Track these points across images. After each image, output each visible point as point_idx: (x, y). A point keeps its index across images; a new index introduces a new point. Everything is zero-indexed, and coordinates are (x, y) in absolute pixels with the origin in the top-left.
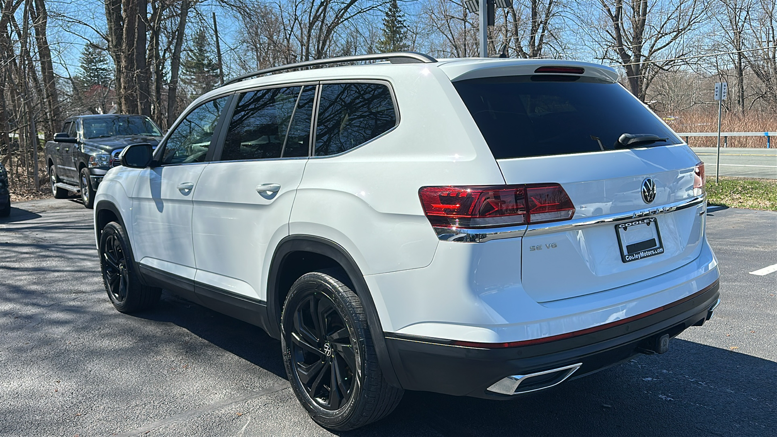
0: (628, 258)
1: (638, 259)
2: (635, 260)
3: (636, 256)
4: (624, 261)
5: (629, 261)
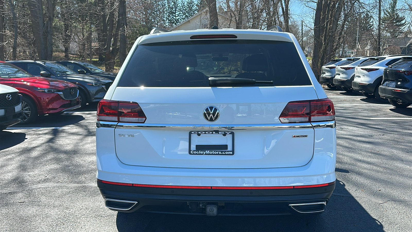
0: (192, 152)
1: (203, 154)
2: (199, 154)
3: (202, 152)
4: (190, 153)
5: (194, 154)
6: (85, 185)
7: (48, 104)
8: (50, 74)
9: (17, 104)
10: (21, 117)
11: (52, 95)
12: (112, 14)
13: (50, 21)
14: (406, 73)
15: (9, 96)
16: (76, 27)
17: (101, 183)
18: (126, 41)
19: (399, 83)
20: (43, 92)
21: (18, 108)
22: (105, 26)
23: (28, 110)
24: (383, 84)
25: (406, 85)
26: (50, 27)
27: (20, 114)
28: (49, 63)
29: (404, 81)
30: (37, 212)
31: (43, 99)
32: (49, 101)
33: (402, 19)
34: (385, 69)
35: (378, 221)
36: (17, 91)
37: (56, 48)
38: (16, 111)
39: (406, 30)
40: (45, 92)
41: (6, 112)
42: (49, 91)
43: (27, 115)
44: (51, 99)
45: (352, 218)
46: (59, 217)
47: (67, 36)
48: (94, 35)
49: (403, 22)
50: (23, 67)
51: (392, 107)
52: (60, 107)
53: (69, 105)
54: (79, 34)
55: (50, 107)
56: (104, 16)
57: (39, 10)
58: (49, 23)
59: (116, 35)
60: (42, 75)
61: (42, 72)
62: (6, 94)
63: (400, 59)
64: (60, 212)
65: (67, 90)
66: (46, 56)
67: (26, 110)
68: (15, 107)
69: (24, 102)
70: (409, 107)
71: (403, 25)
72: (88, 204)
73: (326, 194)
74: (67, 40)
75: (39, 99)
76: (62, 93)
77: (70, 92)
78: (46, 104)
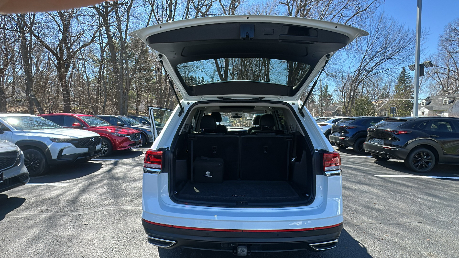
6: (138, 208)
7: (120, 143)
8: (124, 124)
9: (98, 144)
10: (100, 153)
11: (123, 138)
12: (166, 89)
13: (127, 92)
14: (347, 127)
15: (92, 139)
16: (143, 96)
17: (145, 223)
18: (173, 104)
19: (343, 134)
20: (117, 136)
21: (98, 147)
22: (161, 95)
23: (107, 147)
24: (332, 134)
25: (347, 135)
26: (127, 95)
27: (100, 151)
28: (123, 118)
29: (346, 132)
30: (96, 235)
31: (117, 140)
32: (121, 141)
33: (331, 96)
34: (333, 125)
35: (360, 243)
36: (99, 135)
37: (131, 108)
38: (96, 149)
39: (334, 102)
40: (118, 136)
41: (89, 149)
42: (121, 135)
43: (106, 151)
44: (122, 140)
45: (342, 240)
46: (114, 239)
47: (138, 101)
48: (155, 101)
49: (332, 98)
50: (107, 119)
51: (338, 148)
52: (128, 146)
53: (134, 145)
54: (145, 100)
55: (122, 145)
56: (161, 89)
57: (121, 85)
58: (127, 93)
59: (167, 101)
60: (119, 125)
61: (118, 123)
62: (90, 138)
63: (342, 119)
64: (115, 235)
65: (134, 135)
66: (123, 112)
67: (105, 148)
68: (96, 146)
69: (104, 142)
70: (347, 148)
71: (332, 99)
72: (138, 226)
73: (336, 233)
74: (138, 103)
75: (114, 140)
76: (130, 137)
77: (135, 136)
78: (119, 144)
